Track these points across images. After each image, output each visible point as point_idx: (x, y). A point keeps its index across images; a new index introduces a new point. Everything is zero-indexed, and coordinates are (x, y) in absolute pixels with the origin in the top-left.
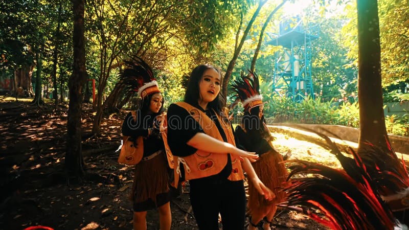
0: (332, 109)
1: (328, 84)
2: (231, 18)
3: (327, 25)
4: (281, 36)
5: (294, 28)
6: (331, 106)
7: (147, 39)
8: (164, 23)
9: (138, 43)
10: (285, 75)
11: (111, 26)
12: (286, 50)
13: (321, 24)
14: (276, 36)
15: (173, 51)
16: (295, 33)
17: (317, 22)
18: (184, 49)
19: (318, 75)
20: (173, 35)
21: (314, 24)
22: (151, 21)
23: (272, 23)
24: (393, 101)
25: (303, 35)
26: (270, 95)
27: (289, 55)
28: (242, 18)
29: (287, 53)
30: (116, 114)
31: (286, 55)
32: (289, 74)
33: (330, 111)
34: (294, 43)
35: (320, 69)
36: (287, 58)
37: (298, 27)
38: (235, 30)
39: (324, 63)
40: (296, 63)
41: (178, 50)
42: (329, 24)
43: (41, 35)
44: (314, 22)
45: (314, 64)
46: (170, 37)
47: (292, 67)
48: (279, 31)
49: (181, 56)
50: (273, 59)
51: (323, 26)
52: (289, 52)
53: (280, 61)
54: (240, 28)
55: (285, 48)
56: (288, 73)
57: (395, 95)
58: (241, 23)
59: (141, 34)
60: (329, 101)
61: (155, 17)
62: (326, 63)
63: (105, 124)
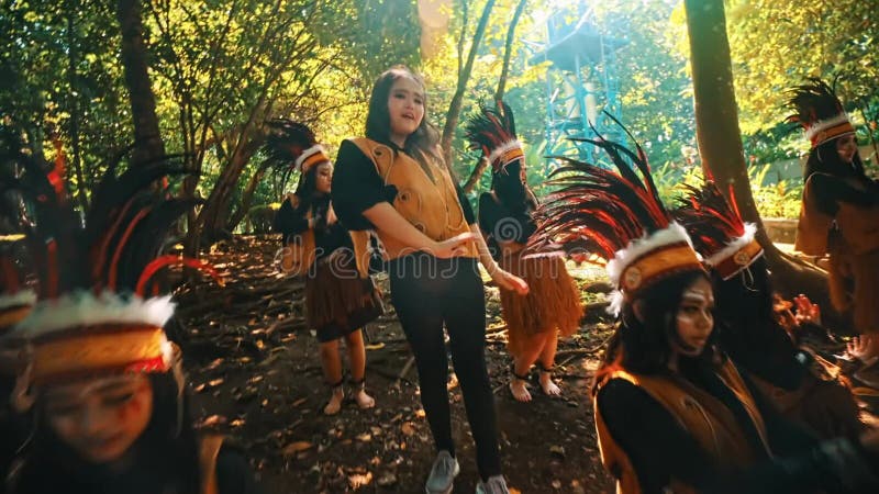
0: (667, 185)
1: (660, 138)
2: (443, 13)
3: (644, 16)
4: (551, 46)
5: (578, 27)
6: (666, 179)
7: (273, 74)
8: (305, 37)
9: (253, 86)
10: (569, 126)
11: (192, 56)
12: (568, 75)
13: (633, 15)
14: (542, 48)
15: (329, 100)
16: (580, 37)
17: (623, 10)
18: (353, 91)
19: (636, 122)
20: (326, 63)
21: (618, 15)
22: (278, 35)
23: (527, 17)
24: (786, 158)
25: (597, 40)
26: (543, 171)
27: (572, 84)
28: (465, 10)
29: (569, 81)
30: (222, 242)
31: (567, 86)
32: (578, 123)
33: (664, 188)
34: (581, 58)
35: (640, 109)
36: (570, 91)
37: (586, 25)
38: (456, 39)
39: (646, 96)
40: (589, 99)
41: (340, 95)
42: (647, 12)
43: (35, 90)
44: (617, 10)
45: (627, 100)
46: (321, 68)
47: (582, 110)
48: (548, 37)
49: (349, 108)
50: (543, 96)
51: (636, 19)
52: (571, 78)
53: (556, 100)
54: (463, 33)
55: (565, 72)
56: (575, 122)
57: (789, 146)
58: (465, 21)
59: (261, 64)
60: (661, 169)
61: (284, 28)
62: (651, 94)
63: (204, 262)
